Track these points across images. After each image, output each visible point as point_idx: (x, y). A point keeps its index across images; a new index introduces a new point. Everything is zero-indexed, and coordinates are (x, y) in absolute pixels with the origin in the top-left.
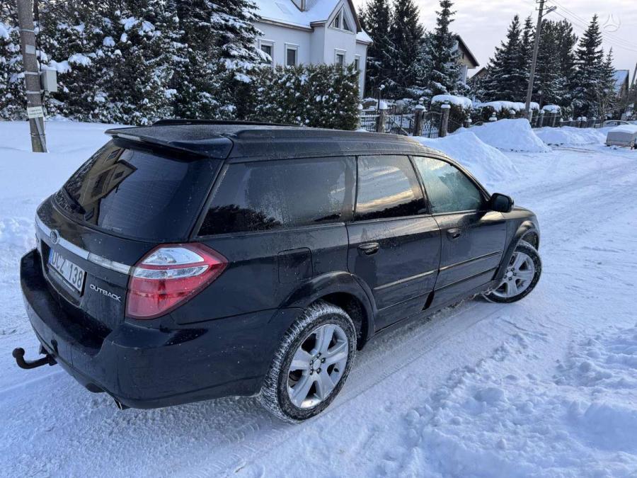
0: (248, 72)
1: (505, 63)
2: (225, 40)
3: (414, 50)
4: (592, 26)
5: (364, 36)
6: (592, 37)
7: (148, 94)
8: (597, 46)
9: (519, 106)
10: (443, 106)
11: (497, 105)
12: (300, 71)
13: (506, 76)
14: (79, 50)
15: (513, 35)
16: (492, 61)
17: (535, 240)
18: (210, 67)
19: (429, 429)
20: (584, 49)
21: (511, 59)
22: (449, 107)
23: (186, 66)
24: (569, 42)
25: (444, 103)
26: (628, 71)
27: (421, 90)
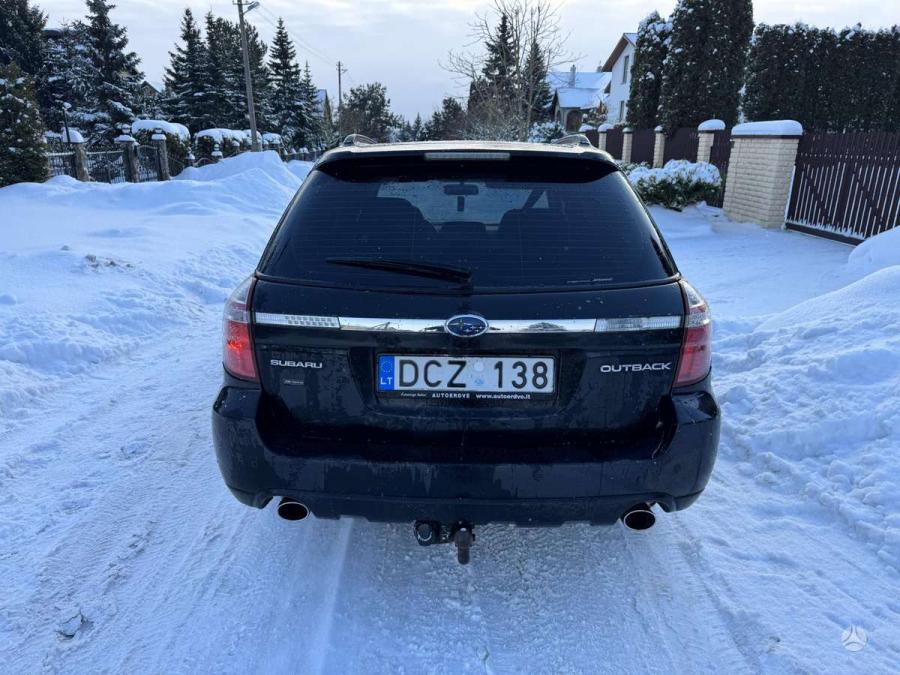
1: (192, 75)
3: (35, 49)
4: (280, 33)
8: (291, 58)
9: (240, 135)
10: (154, 137)
11: (216, 134)
13: (200, 94)
16: (169, 72)
20: (278, 61)
21: (198, 70)
22: (164, 137)
24: (258, 51)
25: (154, 133)
26: (326, 91)
27: (88, 113)
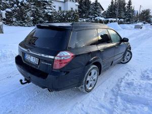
0: (51, 13)
1: (111, 9)
2: (45, 5)
3: (89, 7)
4: (130, 1)
5: (77, 4)
6: (130, 3)
7: (26, 18)
8: (131, 5)
9: (115, 19)
11: (110, 19)
12: (64, 12)
14: (8, 8)
15: (112, 3)
16: (107, 9)
17: (130, 48)
18: (41, 11)
19: (119, 92)
20: (128, 6)
23: (35, 11)
24: (125, 4)
25: (98, 19)
26: (138, 11)
27: (92, 16)
